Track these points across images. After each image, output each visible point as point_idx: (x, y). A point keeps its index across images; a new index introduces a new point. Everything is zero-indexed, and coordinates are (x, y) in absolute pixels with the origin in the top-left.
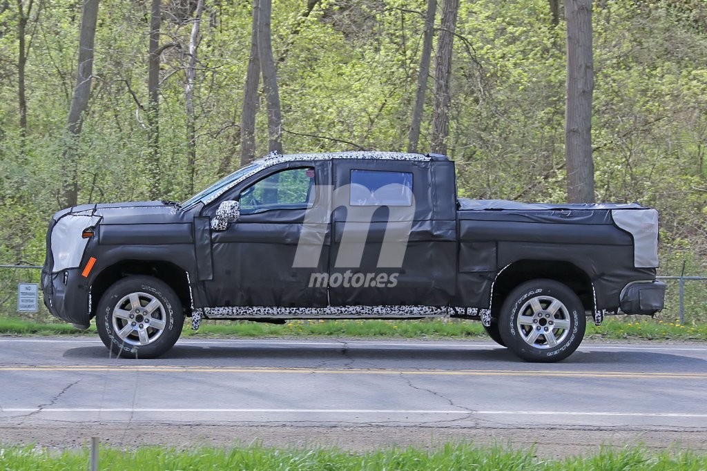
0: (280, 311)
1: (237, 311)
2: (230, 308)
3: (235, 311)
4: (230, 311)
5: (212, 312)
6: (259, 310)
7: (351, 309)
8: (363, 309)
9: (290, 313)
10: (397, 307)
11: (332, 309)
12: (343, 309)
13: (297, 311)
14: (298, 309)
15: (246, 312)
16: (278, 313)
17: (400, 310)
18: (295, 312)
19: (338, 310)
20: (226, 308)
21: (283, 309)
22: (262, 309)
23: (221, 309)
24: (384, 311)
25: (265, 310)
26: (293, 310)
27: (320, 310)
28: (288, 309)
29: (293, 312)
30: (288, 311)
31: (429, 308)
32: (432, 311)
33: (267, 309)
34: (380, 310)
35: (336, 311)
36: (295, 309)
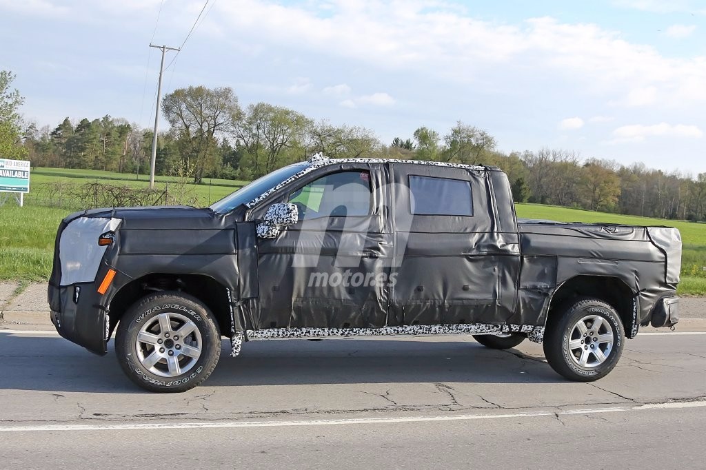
0: (332, 332)
1: (284, 333)
2: (276, 330)
3: (280, 333)
4: (276, 333)
5: (256, 334)
6: (309, 332)
7: (408, 328)
8: (421, 328)
9: (342, 334)
10: (455, 325)
11: (389, 329)
12: (400, 329)
13: (351, 332)
14: (352, 330)
15: (293, 334)
16: (329, 335)
17: (457, 329)
18: (348, 333)
19: (395, 330)
20: (271, 330)
21: (335, 331)
22: (312, 331)
23: (265, 331)
24: (442, 330)
25: (315, 332)
26: (346, 331)
27: (375, 331)
28: (340, 330)
29: (346, 333)
30: (340, 332)
31: (486, 326)
32: (489, 329)
33: (317, 331)
34: (437, 330)
35: (393, 331)
36: (348, 329)
